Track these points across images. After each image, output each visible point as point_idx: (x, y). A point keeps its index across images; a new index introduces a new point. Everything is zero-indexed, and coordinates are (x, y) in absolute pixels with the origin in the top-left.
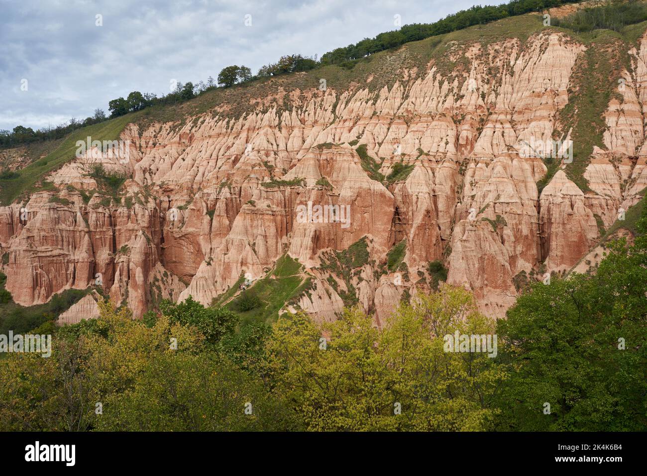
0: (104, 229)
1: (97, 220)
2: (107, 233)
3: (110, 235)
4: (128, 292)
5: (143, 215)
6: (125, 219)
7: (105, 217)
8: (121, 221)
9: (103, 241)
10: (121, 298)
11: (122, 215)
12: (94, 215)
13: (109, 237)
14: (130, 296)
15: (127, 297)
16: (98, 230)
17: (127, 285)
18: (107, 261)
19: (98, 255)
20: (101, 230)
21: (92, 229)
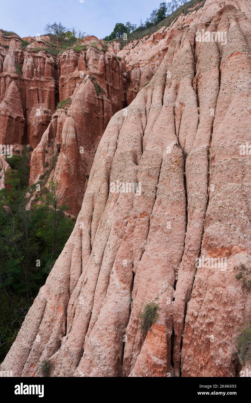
0: (43, 79)
1: (34, 66)
2: (46, 84)
3: (51, 88)
4: (56, 161)
5: (96, 60)
6: (71, 65)
7: (45, 63)
8: (65, 68)
9: (40, 94)
10: (42, 169)
11: (67, 59)
12: (31, 59)
13: (48, 90)
14: (57, 167)
15: (53, 168)
16: (33, 79)
17: (59, 151)
18: (41, 120)
19: (31, 112)
20: (38, 79)
21: (25, 76)
